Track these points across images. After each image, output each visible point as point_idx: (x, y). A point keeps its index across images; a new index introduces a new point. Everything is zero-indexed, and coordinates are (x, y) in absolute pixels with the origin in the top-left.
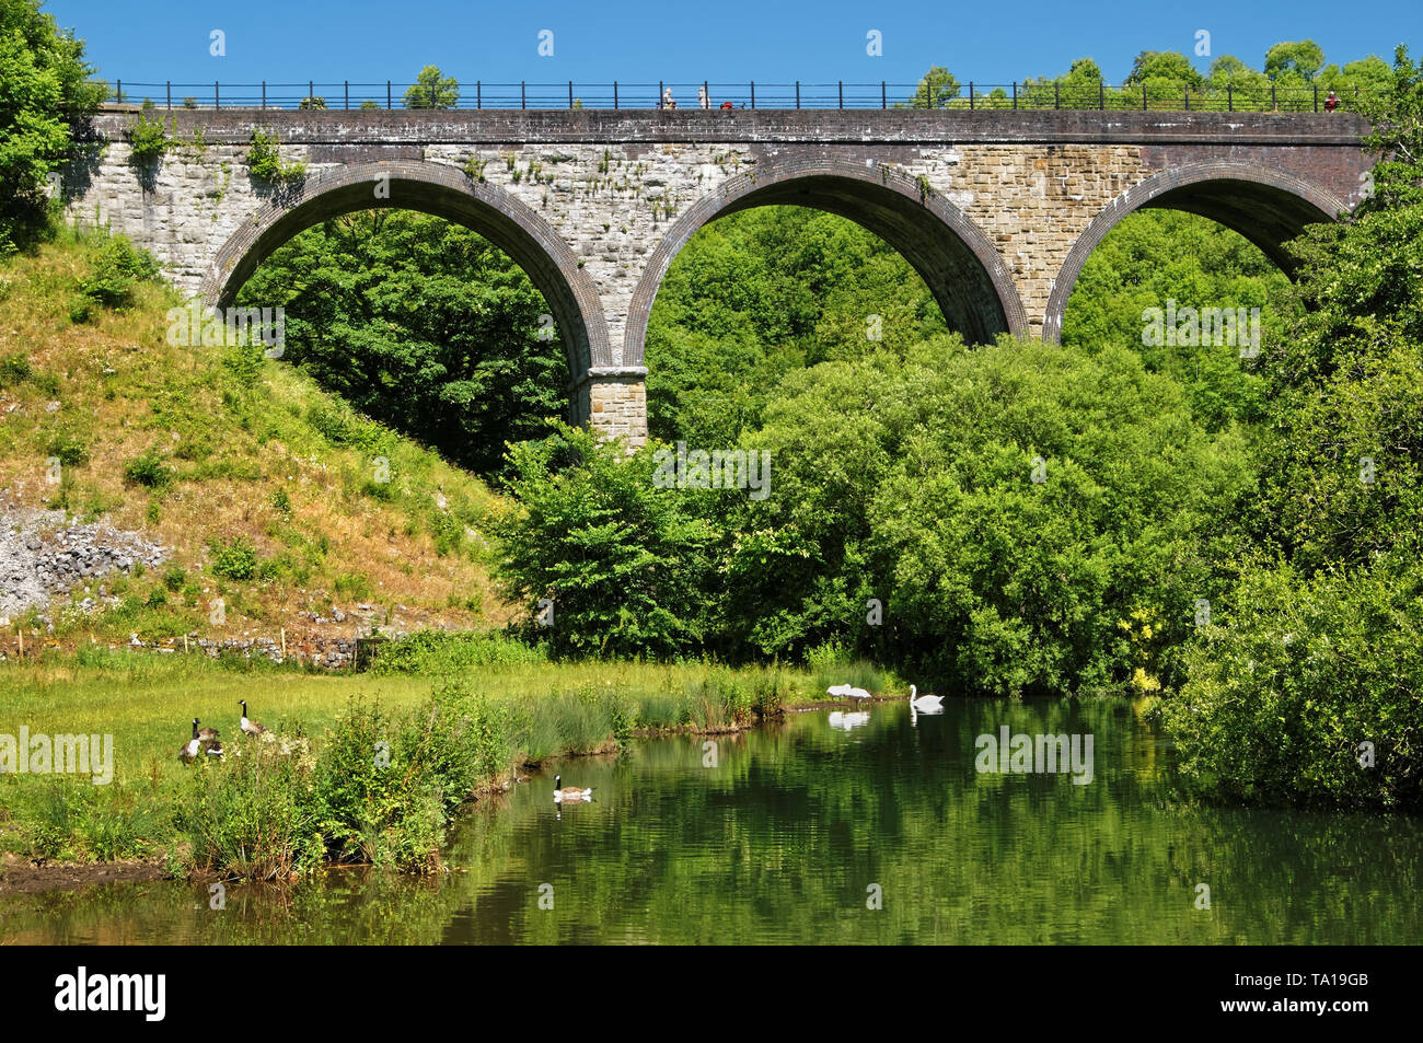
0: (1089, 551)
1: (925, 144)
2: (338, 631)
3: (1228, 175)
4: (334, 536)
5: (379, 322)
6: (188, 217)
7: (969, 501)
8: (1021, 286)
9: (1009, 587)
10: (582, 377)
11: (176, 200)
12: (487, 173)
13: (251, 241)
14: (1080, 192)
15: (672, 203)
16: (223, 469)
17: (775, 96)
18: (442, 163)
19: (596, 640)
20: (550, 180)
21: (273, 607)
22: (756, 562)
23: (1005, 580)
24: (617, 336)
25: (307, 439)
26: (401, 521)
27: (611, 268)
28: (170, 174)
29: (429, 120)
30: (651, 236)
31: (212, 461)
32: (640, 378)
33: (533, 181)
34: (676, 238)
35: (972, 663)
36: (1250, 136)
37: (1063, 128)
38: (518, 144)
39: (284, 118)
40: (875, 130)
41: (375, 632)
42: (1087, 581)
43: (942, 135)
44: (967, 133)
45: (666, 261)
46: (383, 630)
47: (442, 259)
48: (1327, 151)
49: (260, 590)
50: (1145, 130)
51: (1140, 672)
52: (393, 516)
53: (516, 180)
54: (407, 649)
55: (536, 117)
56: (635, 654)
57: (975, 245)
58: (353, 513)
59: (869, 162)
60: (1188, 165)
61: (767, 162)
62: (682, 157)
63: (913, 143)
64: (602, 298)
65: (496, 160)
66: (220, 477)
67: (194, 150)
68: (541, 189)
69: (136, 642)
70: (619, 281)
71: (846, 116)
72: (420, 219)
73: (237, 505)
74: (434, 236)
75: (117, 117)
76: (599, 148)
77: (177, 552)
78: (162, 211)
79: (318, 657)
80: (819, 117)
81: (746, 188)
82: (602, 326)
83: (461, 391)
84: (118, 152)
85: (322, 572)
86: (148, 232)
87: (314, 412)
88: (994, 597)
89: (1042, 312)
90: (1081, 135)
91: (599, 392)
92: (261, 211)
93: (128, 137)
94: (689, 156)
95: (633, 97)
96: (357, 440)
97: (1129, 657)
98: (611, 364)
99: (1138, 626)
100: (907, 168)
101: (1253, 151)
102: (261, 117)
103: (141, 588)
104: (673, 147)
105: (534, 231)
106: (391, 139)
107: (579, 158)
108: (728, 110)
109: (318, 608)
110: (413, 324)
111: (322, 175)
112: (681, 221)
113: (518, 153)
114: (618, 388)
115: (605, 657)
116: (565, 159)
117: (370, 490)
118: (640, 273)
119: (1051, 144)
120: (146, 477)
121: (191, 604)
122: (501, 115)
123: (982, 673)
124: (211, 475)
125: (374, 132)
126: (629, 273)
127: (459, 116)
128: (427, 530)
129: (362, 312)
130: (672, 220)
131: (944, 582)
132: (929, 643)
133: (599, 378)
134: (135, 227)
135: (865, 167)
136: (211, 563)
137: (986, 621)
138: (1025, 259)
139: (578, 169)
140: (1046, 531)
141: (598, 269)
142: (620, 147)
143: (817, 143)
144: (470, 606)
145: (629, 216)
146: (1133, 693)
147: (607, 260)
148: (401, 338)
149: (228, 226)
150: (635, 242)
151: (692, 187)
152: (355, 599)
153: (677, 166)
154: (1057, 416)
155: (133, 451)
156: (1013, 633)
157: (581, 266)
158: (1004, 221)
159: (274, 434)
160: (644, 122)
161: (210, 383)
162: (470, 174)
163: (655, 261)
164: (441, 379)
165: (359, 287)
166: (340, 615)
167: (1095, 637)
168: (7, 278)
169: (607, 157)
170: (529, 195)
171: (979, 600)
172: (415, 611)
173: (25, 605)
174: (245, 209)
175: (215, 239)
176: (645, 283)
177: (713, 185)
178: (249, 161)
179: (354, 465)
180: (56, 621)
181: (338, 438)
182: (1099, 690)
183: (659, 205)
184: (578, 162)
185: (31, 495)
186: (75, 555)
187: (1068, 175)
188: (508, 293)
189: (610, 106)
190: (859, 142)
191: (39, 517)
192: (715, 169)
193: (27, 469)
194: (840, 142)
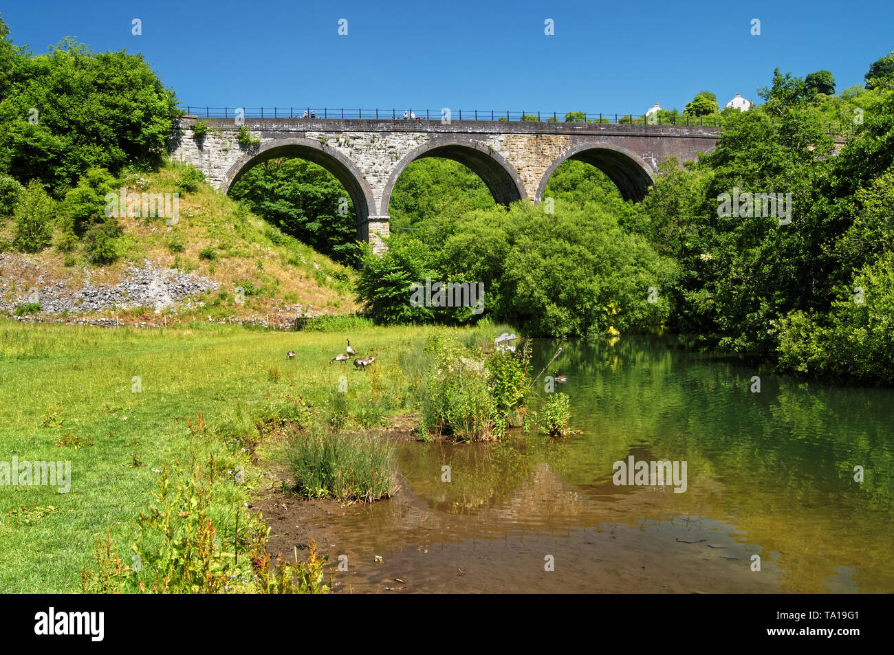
0: (591, 281)
1: (491, 133)
2: (288, 315)
3: (600, 147)
4: (281, 279)
5: (283, 201)
6: (215, 158)
7: (544, 262)
8: (526, 187)
9: (561, 295)
10: (364, 220)
11: (211, 152)
12: (329, 142)
13: (240, 168)
14: (547, 152)
15: (398, 155)
16: (237, 253)
18: (312, 139)
19: (394, 317)
20: (353, 146)
21: (262, 306)
23: (560, 292)
24: (378, 204)
25: (266, 243)
26: (304, 274)
27: (376, 179)
28: (209, 142)
30: (390, 167)
31: (232, 250)
32: (387, 220)
33: (346, 146)
34: (400, 168)
35: (546, 325)
36: (608, 132)
37: (542, 129)
38: (341, 132)
39: (253, 121)
40: (473, 128)
41: (303, 315)
42: (591, 293)
43: (497, 130)
44: (506, 129)
45: (396, 177)
46: (308, 315)
47: (304, 177)
48: (635, 138)
49: (257, 299)
50: (571, 129)
51: (612, 328)
52: (300, 272)
53: (340, 145)
54: (319, 322)
55: (347, 121)
56: (409, 322)
57: (510, 171)
58: (286, 270)
59: (471, 140)
60: (586, 143)
61: (433, 139)
62: (402, 137)
63: (487, 133)
64: (373, 190)
65: (332, 138)
66: (235, 256)
67: (218, 133)
68: (349, 149)
69: (210, 319)
70: (379, 184)
71: (462, 123)
72: (298, 161)
73: (243, 267)
74: (303, 167)
75: (188, 120)
76: (371, 133)
77: (222, 285)
78: (206, 156)
79: (281, 325)
80: (452, 123)
81: (426, 149)
82: (373, 200)
83: (314, 226)
84: (189, 133)
85: (279, 292)
86: (200, 164)
87: (267, 232)
88: (555, 299)
89: (534, 196)
90: (548, 131)
91: (372, 226)
92: (244, 156)
93: (192, 128)
94: (405, 137)
95: (383, 115)
96: (284, 243)
97: (606, 321)
98: (376, 215)
99: (611, 310)
100: (485, 143)
101: (609, 138)
103: (213, 297)
104: (399, 134)
105: (347, 165)
106: (293, 130)
107: (364, 137)
108: (418, 120)
109: (280, 306)
110: (294, 200)
111: (267, 143)
112: (402, 161)
113: (340, 135)
114: (378, 224)
115: (398, 323)
116: (358, 138)
117: (291, 262)
118: (387, 181)
119: (537, 134)
120: (207, 256)
121: (230, 305)
122: (334, 121)
123: (551, 329)
124: (233, 255)
125: (286, 127)
126: (382, 181)
127: (318, 121)
128: (313, 277)
129: (275, 198)
130: (398, 161)
131: (536, 294)
132: (529, 317)
133: (372, 220)
134: (195, 162)
135: (469, 142)
136: (236, 289)
137: (552, 310)
138: (528, 176)
139: (363, 141)
140: (574, 274)
141: (371, 179)
142: (379, 133)
143: (452, 133)
144: (335, 305)
145: (382, 159)
146: (609, 336)
147: (374, 176)
148: (291, 207)
149: (230, 162)
150: (385, 169)
151: (406, 149)
152: (293, 303)
153: (400, 141)
155: (202, 246)
156: (563, 314)
157: (364, 178)
158: (520, 163)
159: (254, 240)
160: (388, 124)
161: (229, 220)
162: (322, 143)
163: (392, 176)
164: (305, 222)
165: (273, 188)
166: (288, 309)
167: (593, 314)
168: (149, 180)
169: (374, 137)
170: (345, 151)
171: (549, 300)
172: (316, 307)
173: (165, 305)
174: (237, 156)
175: (225, 167)
176: (389, 184)
177: (413, 148)
178: (239, 138)
179: (284, 252)
180: (178, 312)
181: (276, 242)
182: (596, 335)
183: (393, 155)
184: (363, 139)
185: (164, 263)
186: (183, 286)
187: (543, 146)
188: (330, 190)
189: (375, 118)
190: (467, 133)
191: (167, 271)
192: (414, 142)
193: (161, 253)
194: (460, 132)
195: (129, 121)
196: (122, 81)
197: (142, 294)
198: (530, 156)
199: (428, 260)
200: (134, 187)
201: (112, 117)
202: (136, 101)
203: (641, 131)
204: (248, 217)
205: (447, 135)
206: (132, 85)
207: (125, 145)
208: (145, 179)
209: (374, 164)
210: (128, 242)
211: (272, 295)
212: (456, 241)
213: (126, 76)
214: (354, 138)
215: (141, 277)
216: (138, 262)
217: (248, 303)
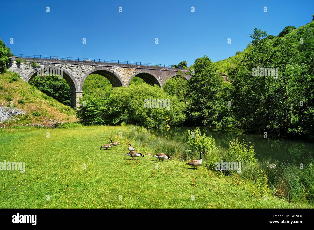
0: (161, 110)
2: (51, 123)
3: (145, 72)
4: (48, 110)
6: (24, 71)
8: (124, 83)
9: (151, 114)
10: (74, 92)
11: (22, 69)
13: (33, 74)
14: (130, 73)
16: (32, 102)
17: (97, 60)
18: (57, 66)
19: (91, 123)
21: (42, 119)
22: (113, 112)
24: (79, 87)
25: (42, 99)
26: (55, 109)
27: (78, 79)
28: (22, 66)
29: (56, 61)
30: (83, 76)
31: (30, 100)
32: (81, 92)
34: (86, 76)
35: (146, 124)
36: (147, 68)
37: (128, 66)
39: (37, 59)
40: (108, 65)
41: (57, 123)
42: (161, 114)
43: (115, 66)
44: (118, 66)
45: (85, 79)
46: (59, 122)
48: (154, 70)
49: (40, 117)
50: (136, 67)
51: (167, 125)
53: (66, 68)
54: (64, 125)
55: (69, 61)
56: (96, 124)
57: (119, 78)
58: (49, 107)
59: (108, 69)
60: (141, 71)
61: (96, 68)
63: (112, 67)
64: (77, 83)
65: (64, 66)
66: (31, 103)
67: (25, 63)
68: (70, 70)
69: (22, 125)
70: (79, 81)
71: (105, 63)
73: (34, 106)
75: (15, 58)
76: (77, 65)
77: (27, 112)
78: (21, 70)
79: (49, 126)
80: (102, 63)
81: (94, 71)
82: (77, 86)
83: (57, 95)
84: (15, 62)
85: (48, 115)
86: (19, 73)
87: (42, 95)
88: (149, 115)
89: (126, 86)
90: (130, 67)
91: (77, 94)
92: (34, 71)
94: (87, 67)
95: (80, 60)
96: (48, 99)
97: (166, 123)
99: (167, 119)
100: (112, 70)
101: (147, 70)
102: (34, 59)
103: (23, 117)
104: (85, 66)
105: (69, 75)
106: (51, 63)
108: (91, 62)
109: (48, 120)
110: (50, 87)
111: (42, 67)
112: (86, 74)
113: (67, 65)
114: (79, 94)
115: (93, 125)
116: (73, 66)
117: (51, 105)
118: (82, 80)
119: (127, 68)
120: (21, 102)
122: (65, 61)
123: (148, 126)
124: (30, 102)
125: (49, 62)
127: (60, 61)
128: (59, 110)
131: (143, 114)
133: (77, 92)
134: (17, 72)
135: (107, 69)
136: (32, 114)
137: (148, 119)
138: (124, 80)
141: (76, 79)
142: (79, 65)
143: (102, 66)
144: (68, 119)
145: (80, 73)
146: (167, 128)
148: (49, 89)
149: (29, 72)
150: (81, 77)
151: (87, 70)
152: (53, 118)
155: (19, 99)
156: (152, 120)
157: (74, 79)
158: (122, 76)
159: (38, 98)
160: (82, 62)
161: (29, 91)
163: (83, 79)
164: (53, 94)
165: (43, 83)
166: (51, 120)
167: (162, 120)
170: (68, 70)
171: (147, 116)
172: (61, 120)
173: (4, 120)
174: (32, 71)
175: (28, 74)
176: (82, 81)
177: (90, 70)
178: (32, 65)
179: (48, 102)
180: (10, 122)
181: (45, 98)
182: (162, 127)
183: (84, 72)
184: (74, 67)
185: (4, 105)
186: (12, 113)
187: (129, 71)
188: (62, 84)
189: (78, 60)
190: (106, 66)
191: (5, 107)
192: (90, 68)
193: (4, 101)
194: (105, 66)
198: (125, 74)
203: (156, 68)
205: (100, 67)
209: (78, 75)
211: (45, 116)
212: (112, 97)
214: (71, 66)
217: (37, 119)
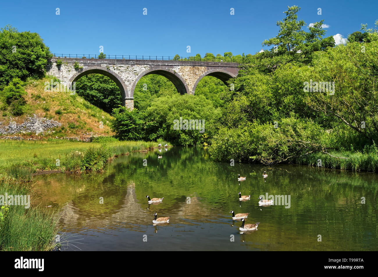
1: (175, 66)
2: (87, 136)
3: (218, 71)
4: (87, 122)
5: (94, 91)
6: (65, 74)
8: (189, 87)
9: (186, 130)
10: (124, 99)
11: (63, 71)
12: (110, 68)
13: (75, 78)
14: (197, 73)
15: (138, 73)
16: (70, 112)
17: (153, 58)
18: (103, 67)
19: (126, 138)
20: (120, 70)
21: (78, 133)
22: (150, 126)
24: (129, 93)
25: (83, 108)
26: (97, 120)
27: (129, 83)
28: (63, 68)
29: (102, 60)
30: (134, 78)
31: (68, 111)
32: (133, 99)
34: (138, 79)
35: (181, 141)
36: (222, 66)
37: (195, 64)
38: (115, 64)
39: (80, 60)
40: (168, 63)
41: (93, 136)
43: (177, 64)
44: (181, 64)
45: (137, 82)
46: (95, 136)
47: (103, 81)
48: (233, 68)
49: (76, 130)
50: (207, 64)
51: (205, 143)
52: (96, 119)
53: (115, 70)
54: (98, 139)
55: (118, 60)
56: (132, 140)
57: (182, 81)
58: (90, 119)
59: (167, 68)
60: (213, 70)
61: (152, 68)
63: (173, 65)
64: (127, 87)
65: (111, 67)
67: (66, 64)
68: (118, 71)
69: (57, 137)
71: (164, 61)
72: (100, 75)
73: (72, 117)
74: (102, 78)
75: (54, 59)
76: (127, 65)
77: (63, 124)
78: (61, 73)
79: (84, 140)
80: (159, 61)
81: (149, 71)
82: (127, 91)
83: (106, 101)
84: (55, 64)
85: (85, 127)
86: (59, 76)
87: (84, 103)
89: (192, 91)
90: (198, 65)
91: (126, 101)
92: (76, 73)
93: (56, 62)
94: (140, 66)
95: (132, 58)
96: (90, 108)
97: (203, 141)
98: (128, 97)
99: (205, 136)
100: (172, 69)
101: (222, 68)
102: (76, 59)
103: (58, 129)
104: (138, 65)
105: (117, 77)
106: (96, 63)
107: (124, 66)
108: (146, 60)
109: (85, 133)
110: (99, 91)
111: (86, 68)
112: (139, 76)
113: (115, 66)
114: (129, 101)
115: (127, 140)
116: (122, 67)
117: (92, 115)
119: (193, 66)
120: (58, 113)
121: (65, 132)
122: (112, 60)
123: (182, 143)
124: (68, 113)
125: (93, 62)
126: (131, 84)
127: (106, 60)
128: (101, 121)
129: (91, 89)
130: (138, 76)
131: (177, 130)
132: (174, 138)
133: (127, 99)
134: (57, 76)
135: (166, 69)
136: (68, 126)
137: (183, 136)
138: (189, 83)
139: (124, 68)
141: (127, 83)
142: (130, 65)
143: (159, 65)
144: (107, 133)
145: (131, 75)
146: (204, 146)
147: (128, 82)
148: (97, 93)
149: (71, 76)
150: (132, 79)
151: (141, 71)
152: (90, 132)
153: (138, 68)
154: (193, 105)
155: (57, 109)
156: (186, 137)
157: (124, 83)
158: (186, 77)
159: (78, 107)
160: (134, 61)
161: (68, 99)
162: (108, 69)
163: (135, 82)
164: (103, 99)
165: (91, 85)
166: (88, 134)
167: (198, 138)
168: (37, 83)
169: (128, 66)
170: (116, 72)
171: (182, 132)
172: (99, 133)
173: (40, 132)
174: (74, 73)
175: (69, 77)
176: (134, 85)
177: (144, 71)
178: (75, 66)
179: (90, 112)
180: (45, 134)
181: (87, 107)
182: (199, 145)
183: (136, 74)
185: (41, 116)
186: (48, 124)
187: (196, 71)
188: (113, 86)
189: (129, 59)
190: (165, 65)
191: (42, 119)
192: (144, 69)
193: (40, 112)
194: (163, 65)
195: (30, 60)
196: (28, 44)
197: (31, 127)
198: (190, 74)
199: (140, 116)
200: (32, 85)
201: (23, 58)
202: (33, 52)
203: (235, 65)
204: (77, 98)
205: (157, 66)
206: (32, 46)
207: (28, 69)
208: (36, 82)
209: (128, 77)
210: (28, 107)
212: (149, 110)
213: (29, 42)
214: (120, 67)
215: (32, 121)
216: (31, 115)
217: (72, 131)
